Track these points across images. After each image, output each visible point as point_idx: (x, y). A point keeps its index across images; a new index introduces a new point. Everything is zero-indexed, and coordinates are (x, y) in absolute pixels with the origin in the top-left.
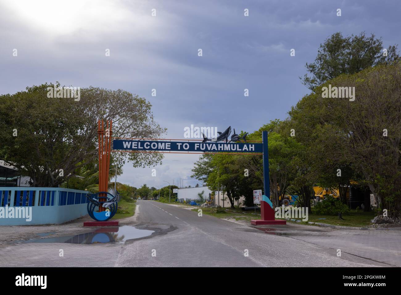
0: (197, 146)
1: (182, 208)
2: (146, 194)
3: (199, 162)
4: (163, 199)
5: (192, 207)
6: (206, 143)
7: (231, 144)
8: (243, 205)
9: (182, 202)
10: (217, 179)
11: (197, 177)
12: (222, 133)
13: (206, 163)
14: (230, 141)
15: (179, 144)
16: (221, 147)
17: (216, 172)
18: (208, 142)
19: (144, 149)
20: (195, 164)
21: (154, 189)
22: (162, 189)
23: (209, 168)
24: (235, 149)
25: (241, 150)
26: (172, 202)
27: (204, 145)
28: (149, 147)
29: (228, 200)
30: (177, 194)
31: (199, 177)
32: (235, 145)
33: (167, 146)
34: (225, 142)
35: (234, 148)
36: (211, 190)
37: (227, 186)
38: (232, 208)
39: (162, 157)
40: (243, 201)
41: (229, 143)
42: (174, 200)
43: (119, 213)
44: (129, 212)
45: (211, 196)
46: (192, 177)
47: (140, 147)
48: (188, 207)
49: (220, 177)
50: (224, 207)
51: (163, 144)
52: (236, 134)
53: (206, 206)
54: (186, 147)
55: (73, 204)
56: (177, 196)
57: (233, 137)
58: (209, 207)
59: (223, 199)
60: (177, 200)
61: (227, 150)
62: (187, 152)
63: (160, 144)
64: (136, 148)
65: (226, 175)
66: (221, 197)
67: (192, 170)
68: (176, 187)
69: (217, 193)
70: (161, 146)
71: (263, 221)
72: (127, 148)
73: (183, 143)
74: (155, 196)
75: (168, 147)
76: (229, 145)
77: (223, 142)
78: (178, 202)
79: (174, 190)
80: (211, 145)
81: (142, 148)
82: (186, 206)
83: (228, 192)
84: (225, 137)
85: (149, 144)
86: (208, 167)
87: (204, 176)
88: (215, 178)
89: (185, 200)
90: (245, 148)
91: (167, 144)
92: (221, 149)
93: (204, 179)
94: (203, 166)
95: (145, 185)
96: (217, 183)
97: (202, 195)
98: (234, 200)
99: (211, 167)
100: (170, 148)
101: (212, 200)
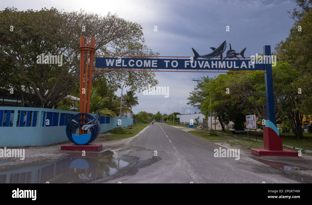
0: (187, 63)
1: (181, 129)
2: (159, 118)
3: (194, 92)
4: (169, 122)
5: (189, 129)
6: (197, 60)
7: (226, 61)
8: (232, 129)
9: (183, 124)
10: (210, 105)
11: (192, 104)
12: (216, 48)
13: (200, 93)
14: (226, 58)
15: (167, 62)
16: (214, 64)
17: (209, 100)
18: (199, 58)
19: (129, 67)
20: (190, 93)
21: (165, 115)
22: (170, 115)
23: (203, 97)
24: (231, 67)
25: (238, 67)
26: (175, 124)
27: (196, 62)
28: (133, 65)
29: (219, 124)
30: (179, 118)
31: (194, 104)
32: (231, 62)
33: (153, 63)
34: (220, 59)
35: (230, 65)
36: (204, 115)
37: (218, 112)
38: (223, 131)
39: (156, 83)
40: (232, 125)
41: (224, 60)
42: (178, 123)
43: (123, 133)
44: (132, 132)
45: (205, 121)
46: (188, 104)
47: (124, 65)
48: (187, 128)
49: (213, 103)
50: (216, 130)
51: (149, 61)
52: (232, 49)
53: (201, 128)
54: (175, 64)
55: (57, 125)
56: (179, 120)
57: (228, 52)
58: (202, 129)
59: (214, 123)
60: (179, 123)
61: (222, 67)
62: (176, 70)
63: (145, 61)
64: (120, 66)
65: (218, 101)
66: (213, 121)
67: (188, 99)
68: (179, 114)
69: (209, 118)
70: (147, 64)
71: (268, 151)
72: (110, 67)
73: (171, 60)
74: (165, 119)
75: (154, 65)
76: (224, 62)
77: (217, 59)
78: (180, 125)
79: (177, 115)
80: (203, 62)
81: (126, 66)
82: (185, 128)
83: (219, 118)
84: (219, 53)
85: (133, 61)
86: (201, 96)
87: (199, 104)
88: (207, 104)
89: (185, 122)
90: (244, 65)
91: (153, 61)
92: (214, 66)
93: (198, 106)
94: (197, 95)
95: (159, 112)
96: (210, 109)
97: (198, 120)
98: (225, 124)
99: (204, 96)
100: (156, 66)
101: (206, 124)
